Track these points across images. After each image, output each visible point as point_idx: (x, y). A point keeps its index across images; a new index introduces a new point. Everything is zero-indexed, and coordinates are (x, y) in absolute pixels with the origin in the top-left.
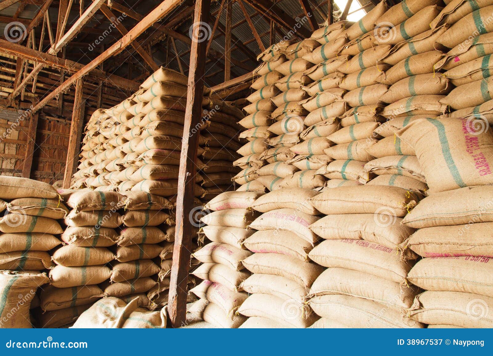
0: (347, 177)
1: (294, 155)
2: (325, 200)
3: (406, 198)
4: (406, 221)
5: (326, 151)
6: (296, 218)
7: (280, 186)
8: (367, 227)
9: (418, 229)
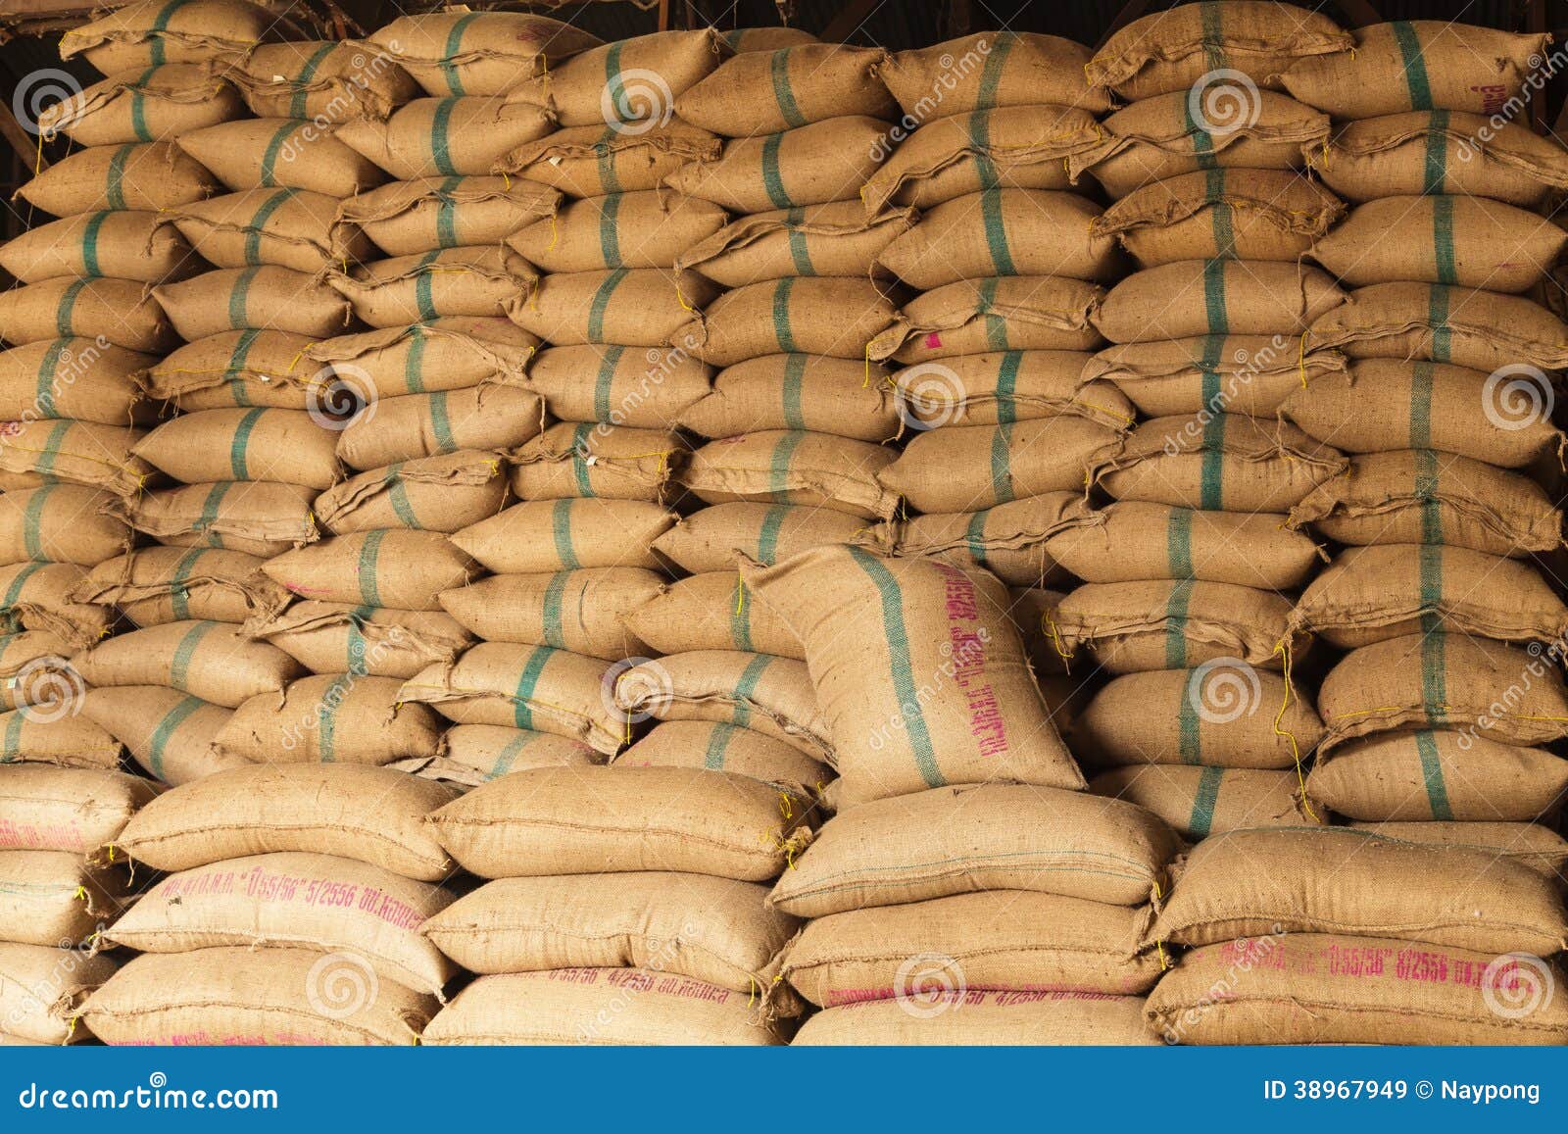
0: (536, 721)
1: (287, 599)
2: (492, 823)
3: (782, 817)
4: (782, 895)
5: (449, 599)
6: (359, 894)
7: (213, 744)
8: (654, 919)
9: (813, 919)
